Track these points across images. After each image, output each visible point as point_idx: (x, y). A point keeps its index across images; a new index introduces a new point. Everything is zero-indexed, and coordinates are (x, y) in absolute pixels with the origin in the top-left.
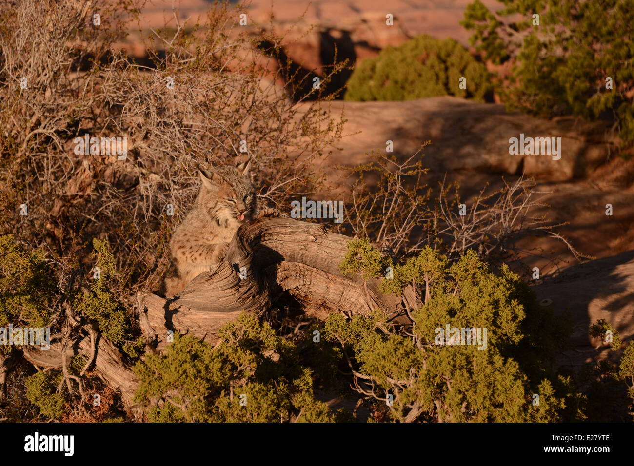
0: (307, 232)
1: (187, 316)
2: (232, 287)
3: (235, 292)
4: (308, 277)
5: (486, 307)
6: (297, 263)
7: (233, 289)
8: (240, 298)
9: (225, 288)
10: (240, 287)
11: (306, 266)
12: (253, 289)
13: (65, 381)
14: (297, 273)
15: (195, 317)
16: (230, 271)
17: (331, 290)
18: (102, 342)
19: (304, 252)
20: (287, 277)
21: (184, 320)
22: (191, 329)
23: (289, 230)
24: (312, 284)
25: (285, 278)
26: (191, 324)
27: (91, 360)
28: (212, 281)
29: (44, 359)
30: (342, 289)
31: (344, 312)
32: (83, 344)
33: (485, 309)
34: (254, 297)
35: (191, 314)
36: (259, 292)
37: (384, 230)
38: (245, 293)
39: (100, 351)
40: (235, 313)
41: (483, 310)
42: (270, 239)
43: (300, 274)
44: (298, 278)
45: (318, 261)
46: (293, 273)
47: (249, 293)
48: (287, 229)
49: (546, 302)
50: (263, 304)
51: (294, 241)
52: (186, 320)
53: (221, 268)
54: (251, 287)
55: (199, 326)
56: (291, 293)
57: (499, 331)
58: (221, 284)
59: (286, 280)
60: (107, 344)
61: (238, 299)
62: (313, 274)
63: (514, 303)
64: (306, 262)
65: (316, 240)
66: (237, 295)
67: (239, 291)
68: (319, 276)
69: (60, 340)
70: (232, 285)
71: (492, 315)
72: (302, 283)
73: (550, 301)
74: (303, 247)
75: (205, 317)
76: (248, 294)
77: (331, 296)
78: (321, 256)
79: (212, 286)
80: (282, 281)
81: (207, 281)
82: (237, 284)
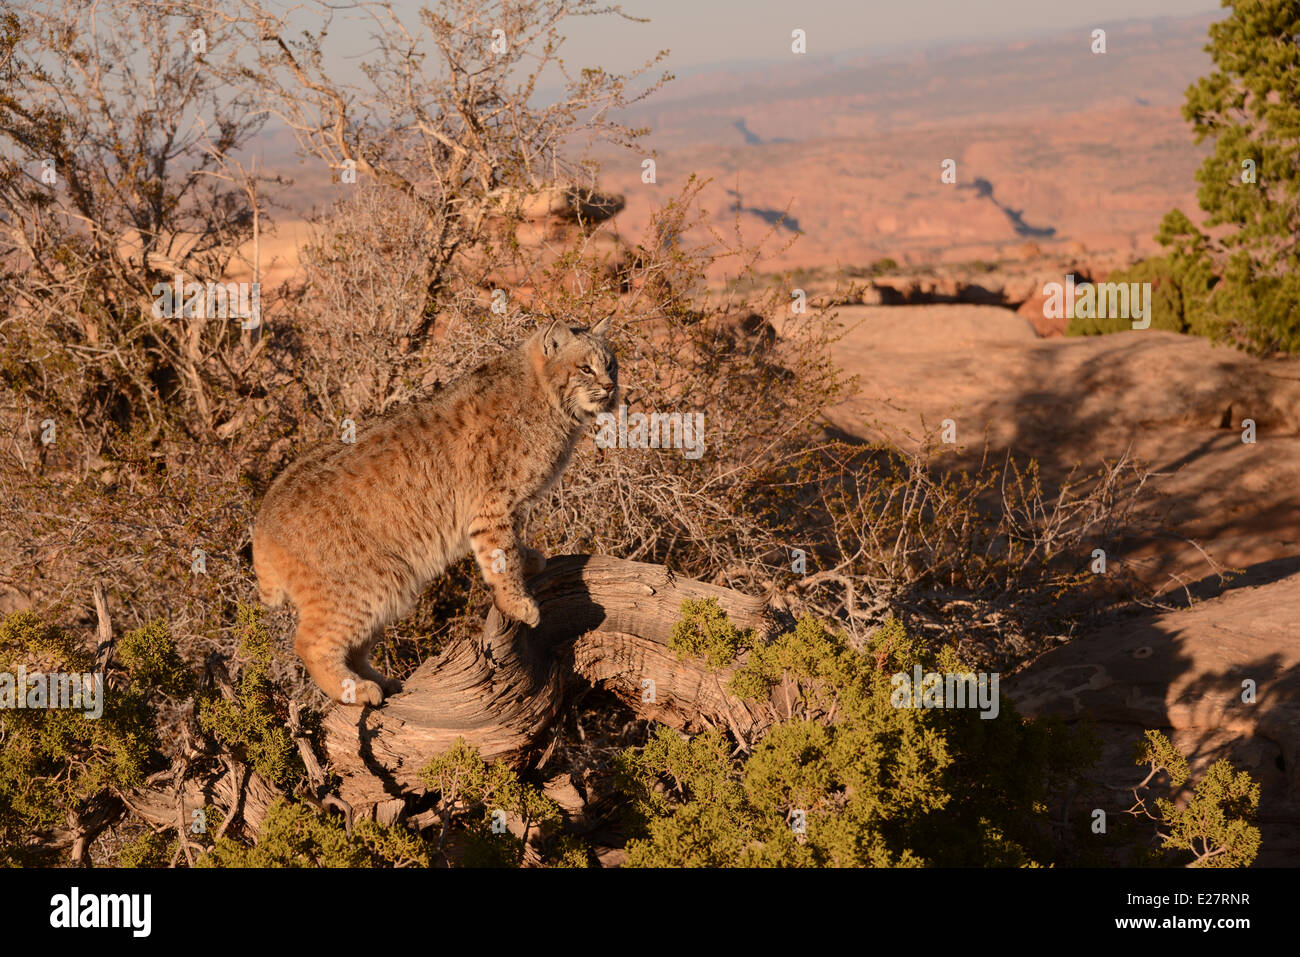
0: (639, 578)
1: (398, 737)
2: (478, 685)
3: (484, 693)
4: (638, 657)
5: (869, 747)
6: (619, 634)
7: (480, 688)
8: (492, 704)
9: (468, 684)
10: (494, 683)
11: (635, 639)
12: (518, 686)
13: (183, 853)
14: (616, 653)
15: (411, 738)
16: (472, 657)
17: (679, 680)
18: (253, 781)
19: (636, 613)
20: (597, 660)
21: (393, 743)
22: (405, 759)
23: (606, 576)
24: (644, 670)
25: (594, 662)
26: (405, 752)
27: (231, 814)
28: (441, 674)
29: (155, 812)
30: (698, 678)
31: (706, 717)
32: (219, 786)
33: (867, 750)
34: (520, 700)
35: (405, 732)
36: (533, 692)
37: (903, 540)
38: (503, 695)
39: (249, 797)
40: (482, 730)
41: (863, 754)
42: (572, 593)
43: (620, 653)
44: (619, 658)
45: (659, 629)
46: (609, 652)
47: (510, 694)
48: (603, 574)
49: (1144, 651)
50: (538, 712)
51: (618, 594)
52: (396, 744)
53: (457, 651)
54: (516, 684)
55: (420, 754)
56: (608, 686)
57: (896, 793)
58: (457, 679)
59: (597, 664)
60: (262, 785)
61: (489, 706)
62: (647, 652)
63: (930, 735)
64: (638, 630)
65: (655, 592)
66: (487, 699)
67: (491, 691)
68: (657, 656)
69: (171, 782)
70: (476, 681)
71: (876, 764)
72: (626, 669)
73: (1149, 651)
74: (633, 605)
75: (428, 737)
76: (507, 696)
77: (680, 690)
78: (664, 619)
79: (445, 682)
80: (588, 666)
81: (435, 674)
82: (488, 678)
